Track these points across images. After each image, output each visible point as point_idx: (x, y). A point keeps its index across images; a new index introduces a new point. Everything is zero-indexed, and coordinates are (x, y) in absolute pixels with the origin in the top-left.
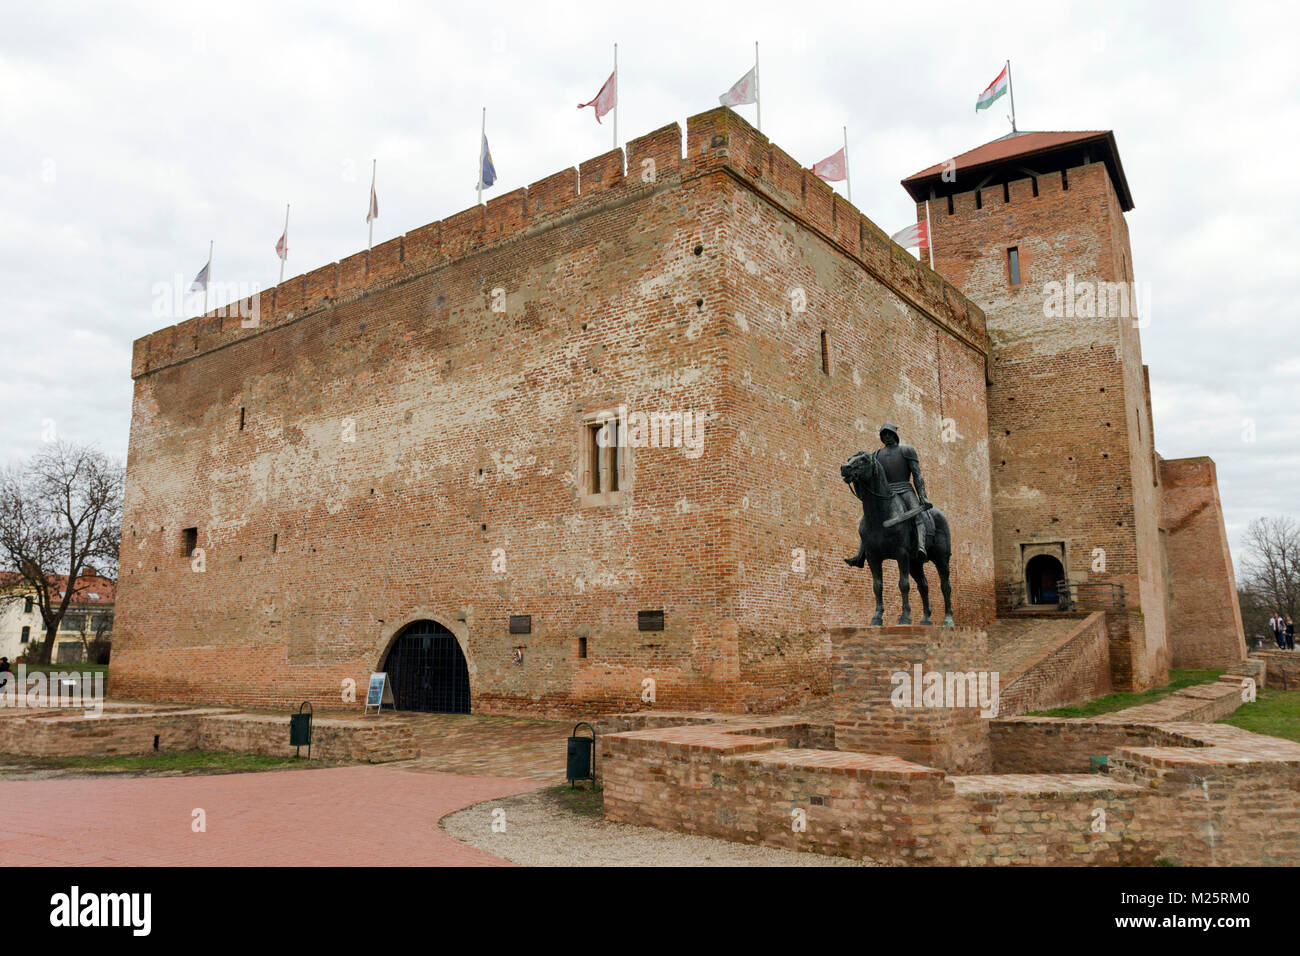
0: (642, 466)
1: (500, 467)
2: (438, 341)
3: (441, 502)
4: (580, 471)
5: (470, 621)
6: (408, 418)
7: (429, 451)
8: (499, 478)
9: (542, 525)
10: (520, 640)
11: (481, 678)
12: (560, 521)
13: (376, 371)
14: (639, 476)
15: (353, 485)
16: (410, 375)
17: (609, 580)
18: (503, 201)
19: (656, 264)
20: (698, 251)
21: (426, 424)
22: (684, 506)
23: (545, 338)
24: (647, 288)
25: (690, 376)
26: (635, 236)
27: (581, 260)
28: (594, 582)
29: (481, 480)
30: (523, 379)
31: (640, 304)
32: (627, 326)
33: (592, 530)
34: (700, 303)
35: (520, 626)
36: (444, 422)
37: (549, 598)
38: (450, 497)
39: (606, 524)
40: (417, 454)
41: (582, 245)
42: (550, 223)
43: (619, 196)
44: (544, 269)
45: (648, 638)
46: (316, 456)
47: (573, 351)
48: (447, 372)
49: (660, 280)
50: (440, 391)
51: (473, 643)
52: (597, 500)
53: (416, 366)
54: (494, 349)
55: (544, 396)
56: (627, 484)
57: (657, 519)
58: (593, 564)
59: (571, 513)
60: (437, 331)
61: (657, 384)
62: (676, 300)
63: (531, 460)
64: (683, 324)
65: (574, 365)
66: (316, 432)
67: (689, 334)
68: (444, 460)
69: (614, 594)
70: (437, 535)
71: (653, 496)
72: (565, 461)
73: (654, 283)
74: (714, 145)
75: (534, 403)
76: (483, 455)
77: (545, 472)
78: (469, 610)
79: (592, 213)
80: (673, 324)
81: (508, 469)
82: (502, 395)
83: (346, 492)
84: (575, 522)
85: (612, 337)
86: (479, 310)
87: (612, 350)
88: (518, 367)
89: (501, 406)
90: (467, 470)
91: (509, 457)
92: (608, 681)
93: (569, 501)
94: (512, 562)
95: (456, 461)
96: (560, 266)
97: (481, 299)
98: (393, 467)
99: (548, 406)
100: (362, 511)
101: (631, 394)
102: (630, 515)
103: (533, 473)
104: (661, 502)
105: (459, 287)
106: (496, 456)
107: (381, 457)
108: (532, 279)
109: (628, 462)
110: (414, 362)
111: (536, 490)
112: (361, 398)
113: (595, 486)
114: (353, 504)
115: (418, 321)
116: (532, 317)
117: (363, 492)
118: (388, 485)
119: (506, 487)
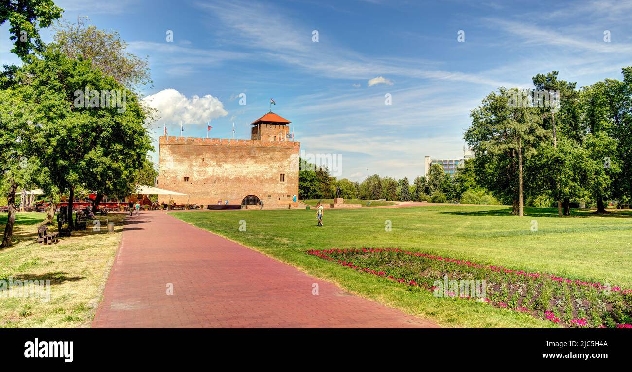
0: (288, 180)
2: (253, 157)
3: (255, 180)
4: (279, 179)
6: (248, 167)
7: (252, 172)
8: (266, 178)
9: (273, 185)
10: (269, 198)
12: (276, 184)
13: (240, 159)
15: (236, 175)
17: (283, 192)
19: (290, 157)
20: (296, 157)
21: (251, 169)
22: (293, 185)
23: (274, 162)
25: (294, 171)
26: (287, 153)
27: (279, 154)
28: (281, 192)
29: (263, 178)
31: (288, 161)
32: (286, 163)
33: (280, 186)
34: (296, 163)
35: (270, 196)
36: (255, 169)
37: (274, 193)
38: (257, 180)
39: (283, 186)
40: (250, 173)
41: (280, 151)
42: (275, 147)
43: (286, 147)
44: (274, 153)
45: (288, 198)
46: (226, 169)
47: (278, 164)
48: (256, 162)
50: (255, 165)
52: (281, 183)
54: (265, 161)
56: (285, 181)
57: (290, 186)
58: (281, 190)
61: (290, 171)
62: (293, 162)
65: (278, 166)
66: (225, 166)
67: (295, 166)
68: (255, 174)
70: (254, 184)
71: (289, 183)
72: (277, 177)
73: (290, 159)
75: (272, 170)
76: (263, 175)
78: (261, 194)
83: (234, 176)
84: (278, 185)
85: (284, 164)
87: (284, 166)
88: (269, 165)
89: (266, 169)
90: (260, 176)
91: (267, 176)
92: (283, 203)
93: (277, 182)
94: (268, 188)
95: (258, 175)
96: (276, 153)
97: (262, 154)
98: (245, 174)
99: (275, 170)
100: (238, 179)
101: (287, 171)
102: (286, 185)
103: (272, 178)
104: (291, 184)
105: (258, 151)
106: (265, 175)
107: (242, 172)
108: (271, 153)
109: (286, 179)
110: (249, 160)
111: (272, 180)
112: (237, 162)
113: (281, 181)
114: (235, 178)
115: (249, 154)
116: (271, 159)
117: (238, 176)
118: (244, 176)
119: (267, 180)
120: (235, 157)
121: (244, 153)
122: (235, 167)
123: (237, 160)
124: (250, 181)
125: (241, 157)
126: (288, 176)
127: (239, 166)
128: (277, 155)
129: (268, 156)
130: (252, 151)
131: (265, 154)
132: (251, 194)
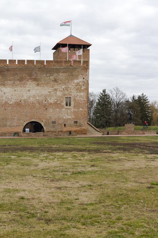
0: (75, 104)
1: (49, 101)
2: (35, 80)
3: (37, 105)
4: (65, 103)
5: (44, 122)
6: (29, 91)
7: (34, 96)
8: (49, 102)
9: (58, 109)
10: (54, 124)
11: (46, 129)
12: (61, 109)
13: (20, 81)
14: (74, 105)
15: (16, 100)
16: (29, 84)
17: (69, 117)
18: (49, 61)
19: (77, 78)
20: (84, 79)
21: (33, 92)
22: (81, 109)
23: (58, 84)
24: (76, 81)
25: (82, 94)
26: (74, 74)
27: (65, 75)
28: (67, 117)
29: (46, 102)
30: (54, 89)
31: (74, 83)
32: (72, 85)
33: (66, 111)
34: (84, 85)
35: (54, 122)
36: (38, 92)
37: (59, 119)
38: (39, 104)
39: (69, 110)
40: (31, 97)
41: (65, 72)
42: (59, 68)
43: (71, 67)
44: (58, 74)
45: (75, 124)
46: (5, 93)
47: (63, 87)
48: (38, 85)
49: (78, 81)
50: (37, 88)
51: (45, 125)
52: (67, 107)
53: (30, 83)
54: (48, 84)
55: (58, 92)
56: (72, 106)
57: (77, 110)
58: (67, 115)
59: (63, 108)
60: (35, 78)
61: (77, 94)
62: (80, 84)
63: (56, 101)
64: (81, 87)
65: (63, 89)
66: (4, 89)
67: (82, 88)
68: (38, 98)
69: (70, 119)
70: (37, 109)
71: (76, 108)
72: (62, 102)
73: (77, 81)
74: (87, 65)
75: (56, 93)
76: (46, 99)
77: (58, 102)
78: (44, 120)
79: (67, 68)
80: (80, 87)
81: (51, 101)
82: (50, 91)
83: (14, 101)
84: (64, 110)
85: (70, 86)
86: (44, 77)
87: (70, 88)
88: (53, 87)
89: (50, 92)
90: (43, 101)
91: (51, 100)
92: (69, 129)
93: (63, 107)
94: (52, 114)
95: (40, 99)
96: (61, 74)
97: (45, 75)
98: (26, 98)
99: (59, 93)
100: (18, 104)
101: (73, 94)
102: (73, 109)
103: (56, 102)
104: (77, 108)
105: (40, 72)
106: (49, 99)
107: (23, 96)
108: (55, 75)
109: (72, 103)
110: (30, 82)
111: (57, 105)
112: (17, 85)
113: (67, 105)
114: (16, 103)
115: (30, 75)
116: (55, 81)
117: (18, 101)
118: (24, 101)
119: (51, 104)
120: (14, 80)
121: (24, 75)
122: (15, 90)
123: (17, 82)
124: (32, 106)
125: (21, 80)
126: (75, 100)
127: (19, 90)
128: (62, 76)
129: (52, 78)
130: (34, 73)
131: (48, 75)
132: (33, 120)
